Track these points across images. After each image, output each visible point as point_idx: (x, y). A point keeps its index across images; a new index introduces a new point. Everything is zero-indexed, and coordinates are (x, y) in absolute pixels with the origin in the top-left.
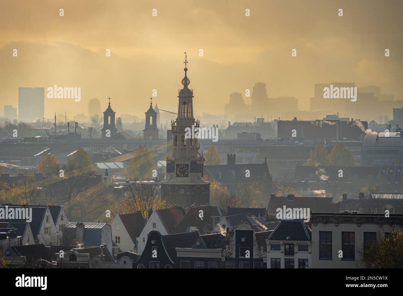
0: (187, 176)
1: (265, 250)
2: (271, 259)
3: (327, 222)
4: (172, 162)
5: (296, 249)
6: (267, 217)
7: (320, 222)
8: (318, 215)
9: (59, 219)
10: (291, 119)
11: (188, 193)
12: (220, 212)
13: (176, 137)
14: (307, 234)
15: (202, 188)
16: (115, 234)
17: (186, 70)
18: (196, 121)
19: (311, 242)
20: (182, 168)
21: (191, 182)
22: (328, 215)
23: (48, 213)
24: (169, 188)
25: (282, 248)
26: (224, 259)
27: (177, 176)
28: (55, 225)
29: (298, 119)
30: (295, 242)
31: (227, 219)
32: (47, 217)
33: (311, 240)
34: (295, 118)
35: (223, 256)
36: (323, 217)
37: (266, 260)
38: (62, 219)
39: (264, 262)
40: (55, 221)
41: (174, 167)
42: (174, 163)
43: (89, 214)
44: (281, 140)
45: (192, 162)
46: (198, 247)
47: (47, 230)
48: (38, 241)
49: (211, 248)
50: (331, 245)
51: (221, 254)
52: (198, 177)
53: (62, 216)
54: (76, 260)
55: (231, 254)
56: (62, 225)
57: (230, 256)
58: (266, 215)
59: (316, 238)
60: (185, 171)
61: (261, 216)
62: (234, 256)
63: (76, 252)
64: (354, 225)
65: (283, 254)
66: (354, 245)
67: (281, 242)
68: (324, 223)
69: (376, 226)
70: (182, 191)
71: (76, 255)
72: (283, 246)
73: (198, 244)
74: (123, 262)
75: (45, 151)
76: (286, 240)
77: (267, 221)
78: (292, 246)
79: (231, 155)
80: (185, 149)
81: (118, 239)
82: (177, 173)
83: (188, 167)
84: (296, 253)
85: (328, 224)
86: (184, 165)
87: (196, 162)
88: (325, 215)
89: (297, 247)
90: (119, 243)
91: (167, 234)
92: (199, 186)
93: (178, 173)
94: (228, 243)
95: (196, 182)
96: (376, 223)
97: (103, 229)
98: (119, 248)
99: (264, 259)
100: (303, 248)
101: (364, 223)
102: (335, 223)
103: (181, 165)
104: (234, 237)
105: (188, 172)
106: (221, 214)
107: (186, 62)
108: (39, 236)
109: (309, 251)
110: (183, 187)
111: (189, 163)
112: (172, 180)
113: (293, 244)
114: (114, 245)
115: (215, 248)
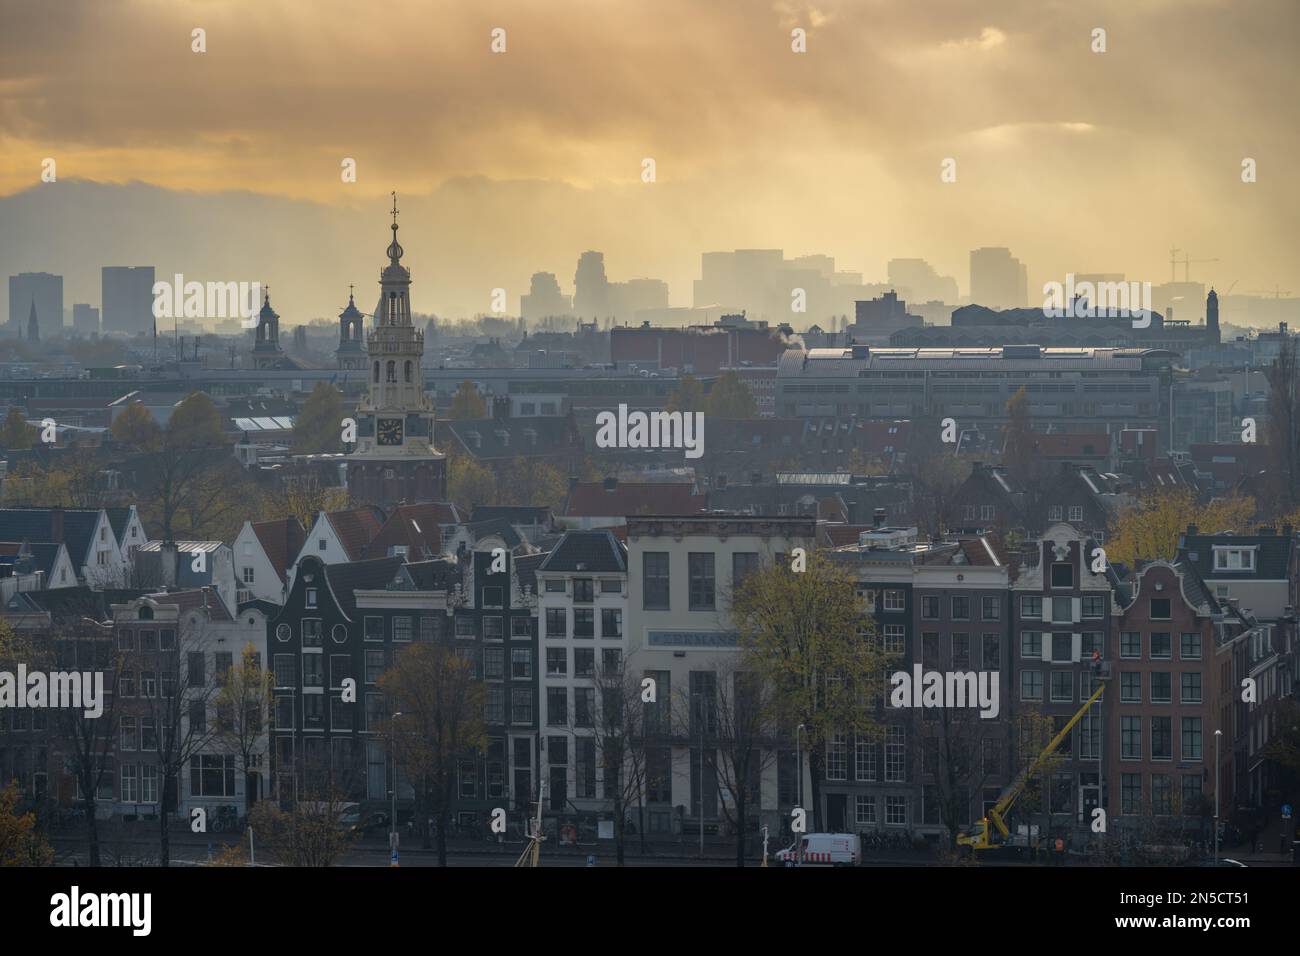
0: (400, 443)
1: (534, 591)
2: (547, 609)
3: (658, 534)
4: (369, 416)
5: (597, 589)
6: (553, 525)
7: (643, 534)
8: (639, 520)
9: (128, 534)
10: (638, 324)
11: (401, 478)
12: (456, 516)
13: (377, 364)
14: (619, 558)
15: (431, 467)
16: (241, 564)
17: (395, 228)
18: (416, 330)
19: (627, 575)
20: (389, 427)
21: (407, 455)
22: (660, 520)
23: (104, 522)
24: (364, 468)
25: (569, 587)
26: (452, 610)
27: (380, 443)
28: (120, 547)
29: (652, 325)
30: (595, 575)
31: (469, 529)
32: (103, 530)
33: (626, 570)
34: (646, 323)
35: (448, 605)
36: (651, 523)
37: (537, 613)
38: (134, 535)
39: (534, 615)
40: (119, 537)
41: (372, 426)
42: (373, 416)
43: (208, 523)
44: (611, 367)
45: (410, 416)
46: (400, 587)
47: (102, 557)
48: (85, 579)
49: (424, 589)
50: (667, 580)
51: (445, 601)
52: (423, 445)
53: (134, 529)
54: (152, 618)
55: (466, 601)
56: (134, 547)
57: (464, 606)
58: (550, 519)
59: (636, 565)
60: (395, 432)
61: (540, 522)
62: (471, 604)
63: (152, 600)
64: (713, 538)
65: (572, 600)
66: (713, 580)
67: (567, 575)
68: (650, 535)
69: (758, 540)
70: (390, 475)
71: (153, 607)
72: (572, 583)
73: (398, 581)
74: (247, 620)
75: (130, 395)
76: (577, 570)
77: (552, 532)
78: (588, 583)
79: (502, 400)
80: (395, 389)
81: (249, 573)
82: (379, 438)
83: (402, 425)
84: (597, 597)
85: (661, 538)
86: (393, 420)
87: (418, 415)
88: (653, 520)
89: (599, 584)
90: (252, 580)
91: (348, 561)
92: (423, 464)
93: (382, 436)
94: (460, 578)
95: (418, 455)
96: (757, 534)
97: (215, 554)
98: (250, 592)
99: (532, 610)
100: (611, 587)
101: (732, 534)
102: (675, 535)
103: (387, 420)
104: (472, 566)
105: (401, 435)
106: (459, 521)
107: (395, 212)
108: (85, 570)
109: (624, 592)
110: (392, 465)
111: (404, 417)
112: (370, 452)
113: (591, 580)
114: (239, 585)
115: (435, 589)
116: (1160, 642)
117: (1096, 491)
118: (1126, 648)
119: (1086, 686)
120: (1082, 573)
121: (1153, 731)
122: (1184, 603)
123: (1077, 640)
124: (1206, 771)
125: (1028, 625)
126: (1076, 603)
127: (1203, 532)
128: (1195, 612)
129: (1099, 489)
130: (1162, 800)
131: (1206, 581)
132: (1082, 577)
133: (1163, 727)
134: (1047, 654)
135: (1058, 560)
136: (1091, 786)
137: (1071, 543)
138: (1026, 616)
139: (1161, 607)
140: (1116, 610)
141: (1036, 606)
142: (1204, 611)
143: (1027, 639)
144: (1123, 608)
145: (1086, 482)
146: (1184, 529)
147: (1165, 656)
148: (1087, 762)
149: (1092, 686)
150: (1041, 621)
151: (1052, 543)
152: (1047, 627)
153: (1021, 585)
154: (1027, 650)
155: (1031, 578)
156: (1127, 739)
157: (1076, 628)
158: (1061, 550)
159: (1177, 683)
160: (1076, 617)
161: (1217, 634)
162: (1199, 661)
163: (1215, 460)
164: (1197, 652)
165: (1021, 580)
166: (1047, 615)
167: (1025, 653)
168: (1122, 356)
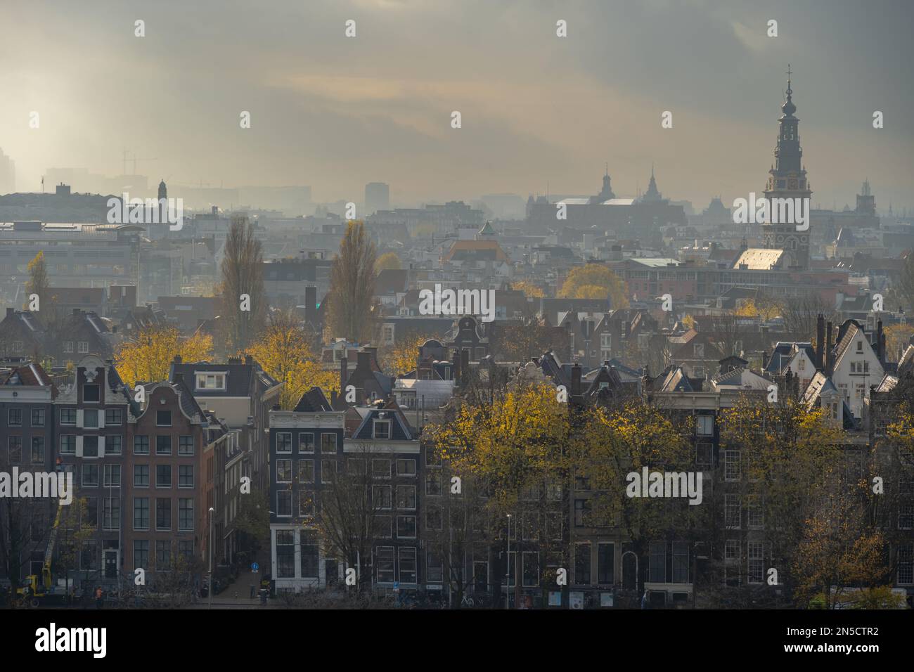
116: (163, 443)
117: (98, 330)
118: (138, 447)
119: (107, 475)
120: (106, 391)
121: (157, 508)
122: (181, 413)
123: (102, 441)
124: (196, 539)
125: (65, 430)
126: (101, 413)
127: (185, 360)
128: (190, 421)
129: (100, 329)
130: (170, 560)
131: (195, 398)
132: (106, 394)
133: (164, 505)
134: (79, 452)
135: (88, 381)
136: (111, 550)
137: (98, 369)
138: (64, 423)
139: (164, 417)
140: (131, 419)
141: (72, 417)
142: (196, 419)
143: (65, 440)
144: (136, 417)
145: (91, 323)
146: (171, 359)
147: (167, 453)
148: (109, 532)
149: (112, 475)
150: (75, 427)
151: (84, 369)
152: (79, 431)
153: (60, 400)
154: (64, 448)
155: (68, 395)
156: (138, 515)
157: (102, 432)
158: (91, 374)
159: (175, 474)
160: (102, 423)
161: (205, 436)
162: (192, 457)
163: (178, 308)
164: (190, 449)
165: (60, 396)
166: (80, 423)
167: (63, 450)
168: (103, 230)
